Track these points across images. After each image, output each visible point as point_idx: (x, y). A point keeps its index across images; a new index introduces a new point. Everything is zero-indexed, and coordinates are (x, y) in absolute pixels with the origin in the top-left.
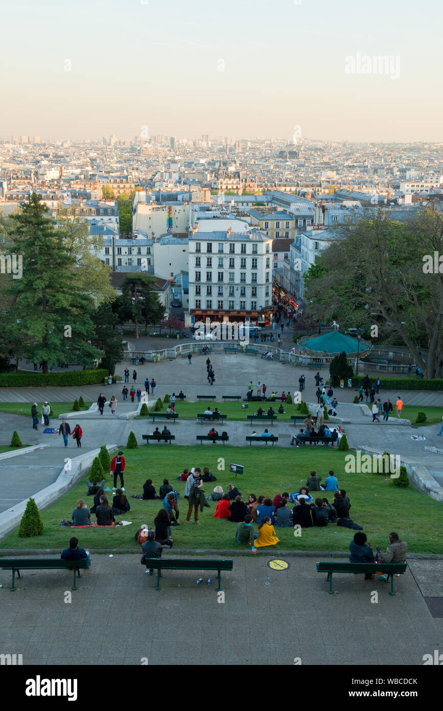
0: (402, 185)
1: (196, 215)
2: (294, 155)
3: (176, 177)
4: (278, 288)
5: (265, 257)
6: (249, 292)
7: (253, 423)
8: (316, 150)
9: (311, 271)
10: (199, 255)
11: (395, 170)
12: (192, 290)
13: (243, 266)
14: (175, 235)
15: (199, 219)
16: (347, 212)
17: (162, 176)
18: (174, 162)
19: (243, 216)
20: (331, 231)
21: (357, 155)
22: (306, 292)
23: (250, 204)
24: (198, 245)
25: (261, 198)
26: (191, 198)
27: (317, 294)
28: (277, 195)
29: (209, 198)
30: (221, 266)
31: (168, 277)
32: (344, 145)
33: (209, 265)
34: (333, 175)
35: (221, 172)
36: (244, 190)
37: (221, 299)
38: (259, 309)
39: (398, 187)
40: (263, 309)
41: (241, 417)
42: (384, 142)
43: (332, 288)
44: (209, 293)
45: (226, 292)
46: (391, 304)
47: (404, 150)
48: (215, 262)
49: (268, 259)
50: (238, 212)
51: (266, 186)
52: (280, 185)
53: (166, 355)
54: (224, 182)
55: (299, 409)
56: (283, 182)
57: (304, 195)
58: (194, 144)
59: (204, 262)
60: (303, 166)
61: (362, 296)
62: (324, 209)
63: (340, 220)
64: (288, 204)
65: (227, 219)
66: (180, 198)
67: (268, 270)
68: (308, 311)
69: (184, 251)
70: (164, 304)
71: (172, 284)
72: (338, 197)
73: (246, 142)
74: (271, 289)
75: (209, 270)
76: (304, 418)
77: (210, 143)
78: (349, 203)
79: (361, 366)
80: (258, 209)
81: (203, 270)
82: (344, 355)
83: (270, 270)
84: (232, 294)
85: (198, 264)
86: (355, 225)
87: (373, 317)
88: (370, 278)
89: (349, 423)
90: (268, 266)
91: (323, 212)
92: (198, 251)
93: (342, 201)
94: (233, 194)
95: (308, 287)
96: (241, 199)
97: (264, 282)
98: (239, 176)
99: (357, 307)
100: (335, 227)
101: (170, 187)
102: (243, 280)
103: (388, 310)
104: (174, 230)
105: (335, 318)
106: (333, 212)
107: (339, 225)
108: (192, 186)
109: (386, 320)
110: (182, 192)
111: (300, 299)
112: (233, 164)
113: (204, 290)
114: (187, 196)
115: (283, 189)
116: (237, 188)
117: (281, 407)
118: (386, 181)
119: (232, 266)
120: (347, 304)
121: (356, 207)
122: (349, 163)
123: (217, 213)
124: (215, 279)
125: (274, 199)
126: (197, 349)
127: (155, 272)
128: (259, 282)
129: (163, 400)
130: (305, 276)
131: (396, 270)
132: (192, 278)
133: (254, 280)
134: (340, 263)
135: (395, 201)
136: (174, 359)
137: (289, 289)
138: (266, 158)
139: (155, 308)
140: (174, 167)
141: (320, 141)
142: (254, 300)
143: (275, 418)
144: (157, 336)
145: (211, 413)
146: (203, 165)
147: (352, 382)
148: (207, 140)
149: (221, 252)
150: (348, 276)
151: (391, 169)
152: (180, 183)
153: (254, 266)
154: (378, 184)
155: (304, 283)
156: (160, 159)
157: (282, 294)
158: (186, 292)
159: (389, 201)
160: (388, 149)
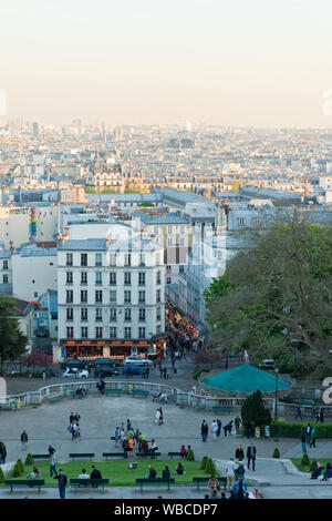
0: (321, 179)
1: (67, 219)
2: (188, 143)
3: (40, 171)
4: (173, 309)
5: (155, 271)
6: (135, 315)
7: (144, 488)
8: (215, 137)
9: (213, 287)
10: (71, 269)
11: (313, 161)
12: (62, 314)
13: (128, 282)
14: (39, 245)
15: (70, 223)
16: (256, 213)
17: (22, 171)
18: (38, 153)
19: (127, 219)
20: (236, 237)
21: (266, 143)
22: (208, 314)
23: (135, 204)
24: (70, 257)
25: (149, 197)
26: (59, 197)
27: (222, 316)
28: (168, 193)
29: (83, 197)
30: (99, 282)
31: (31, 299)
32: (249, 132)
33: (84, 281)
34: (237, 167)
35: (97, 165)
36: (127, 187)
37: (99, 325)
38: (148, 336)
39: (317, 182)
40: (154, 337)
41: (128, 480)
42: (298, 128)
43: (241, 308)
44: (84, 318)
45: (106, 316)
46: (315, 328)
47: (322, 137)
48: (92, 278)
49: (159, 273)
50: (119, 214)
51: (154, 181)
52: (171, 181)
53: (29, 401)
54: (101, 177)
55: (203, 468)
56: (176, 177)
57: (202, 192)
58: (63, 131)
59: (77, 278)
60: (200, 157)
61: (278, 318)
62: (227, 210)
63: (248, 223)
64: (183, 204)
65: (106, 223)
66: (45, 197)
67: (159, 287)
68: (211, 338)
69: (51, 264)
70: (25, 334)
71: (36, 307)
72: (244, 195)
73: (128, 127)
74: (163, 311)
75: (84, 288)
76: (207, 479)
77: (83, 130)
78: (258, 203)
79: (281, 408)
80: (145, 211)
81: (77, 288)
82: (258, 394)
83: (162, 287)
84: (113, 319)
85: (70, 281)
86: (265, 229)
87: (294, 345)
88: (288, 295)
89: (268, 485)
90: (159, 282)
91: (227, 213)
92: (70, 264)
93: (249, 200)
94: (113, 192)
95: (211, 308)
96: (124, 198)
97: (155, 302)
98: (120, 170)
99: (272, 333)
100: (242, 232)
101: (33, 185)
102: (128, 300)
103: (312, 335)
104: (38, 238)
105: (245, 346)
106: (238, 213)
107: (247, 229)
108: (61, 183)
109: (309, 348)
110: (49, 190)
111: (200, 323)
112: (113, 155)
113: (77, 314)
114: (54, 195)
115: (175, 185)
116: (118, 184)
117: (180, 466)
118: (302, 175)
119: (113, 282)
120: (260, 329)
121: (267, 206)
122: (256, 153)
123: (93, 216)
124: (91, 299)
125: (165, 198)
126: (68, 392)
127: (14, 292)
128: (147, 302)
129: (23, 461)
130: (206, 294)
131: (319, 285)
132: (62, 298)
133: (142, 300)
134: (248, 277)
135: (314, 199)
136: (40, 405)
137: (186, 311)
138: (153, 148)
139: (14, 338)
140: (37, 159)
141: (221, 127)
142: (142, 325)
143: (173, 480)
144: (15, 375)
145: (87, 476)
146: (74, 156)
147: (271, 430)
148: (79, 125)
149: (99, 264)
150: (260, 294)
151: (308, 160)
152: (45, 178)
153: (142, 282)
154: (292, 179)
155: (205, 303)
156: (20, 150)
157: (178, 317)
158: (55, 317)
159: (307, 200)
160: (302, 137)
